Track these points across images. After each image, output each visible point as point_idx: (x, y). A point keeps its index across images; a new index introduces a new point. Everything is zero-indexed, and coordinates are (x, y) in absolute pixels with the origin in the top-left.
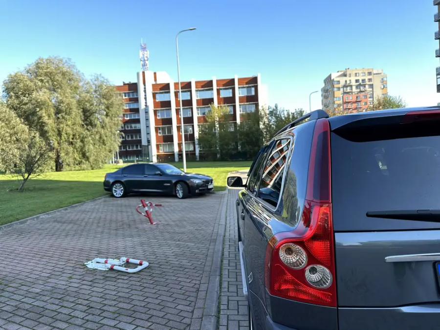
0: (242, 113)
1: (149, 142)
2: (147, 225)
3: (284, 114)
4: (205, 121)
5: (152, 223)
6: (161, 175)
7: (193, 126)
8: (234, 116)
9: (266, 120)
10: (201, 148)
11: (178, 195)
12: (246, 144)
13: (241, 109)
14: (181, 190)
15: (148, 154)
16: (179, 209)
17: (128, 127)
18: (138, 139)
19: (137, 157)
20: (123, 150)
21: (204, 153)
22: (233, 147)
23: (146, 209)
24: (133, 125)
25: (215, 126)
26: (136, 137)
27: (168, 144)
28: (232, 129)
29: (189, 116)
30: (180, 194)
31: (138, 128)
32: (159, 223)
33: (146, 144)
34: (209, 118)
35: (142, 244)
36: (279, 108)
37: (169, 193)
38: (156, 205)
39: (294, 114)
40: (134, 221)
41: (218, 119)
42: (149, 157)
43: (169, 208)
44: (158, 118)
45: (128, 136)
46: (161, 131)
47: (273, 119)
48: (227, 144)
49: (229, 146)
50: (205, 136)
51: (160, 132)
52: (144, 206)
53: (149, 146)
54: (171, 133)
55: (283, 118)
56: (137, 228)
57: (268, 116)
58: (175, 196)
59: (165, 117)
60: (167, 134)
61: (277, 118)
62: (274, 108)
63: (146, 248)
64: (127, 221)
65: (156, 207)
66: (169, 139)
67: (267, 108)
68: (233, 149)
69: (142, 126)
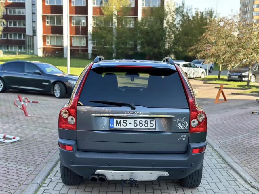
0: (144, 7)
1: (34, 31)
2: (22, 117)
3: (192, 13)
4: (101, 13)
5: (26, 115)
6: (40, 74)
7: (87, 17)
8: (135, 11)
9: (171, 18)
10: (94, 44)
11: (55, 94)
12: (145, 44)
13: (144, 2)
14: (58, 90)
15: (32, 47)
16: (54, 107)
17: (10, 12)
18: (22, 27)
19: (20, 48)
20: (3, 38)
21: (98, 51)
22: (130, 47)
23: (22, 103)
24: (17, 10)
25: (112, 21)
26: (20, 25)
27: (57, 37)
28: (131, 25)
29: (83, 5)
30: (58, 93)
31: (22, 14)
32: (33, 115)
33: (31, 34)
34: (105, 11)
35: (16, 128)
36: (186, 6)
37: (48, 92)
38: (33, 102)
39: (202, 13)
40: (12, 113)
41: (116, 13)
42: (33, 49)
43: (44, 105)
44: (46, 4)
45: (10, 23)
46: (49, 20)
47: (179, 18)
48: (125, 43)
49: (126, 45)
50: (99, 31)
51: (48, 22)
52: (20, 101)
53: (35, 37)
54: (61, 24)
55: (191, 18)
56: (13, 118)
57: (173, 13)
58: (53, 96)
59: (55, 4)
60: (56, 25)
61: (183, 16)
62: (181, 5)
63: (19, 130)
64: (5, 113)
65: (33, 103)
66: (58, 31)
67: (173, 5)
68: (131, 49)
69: (27, 12)
